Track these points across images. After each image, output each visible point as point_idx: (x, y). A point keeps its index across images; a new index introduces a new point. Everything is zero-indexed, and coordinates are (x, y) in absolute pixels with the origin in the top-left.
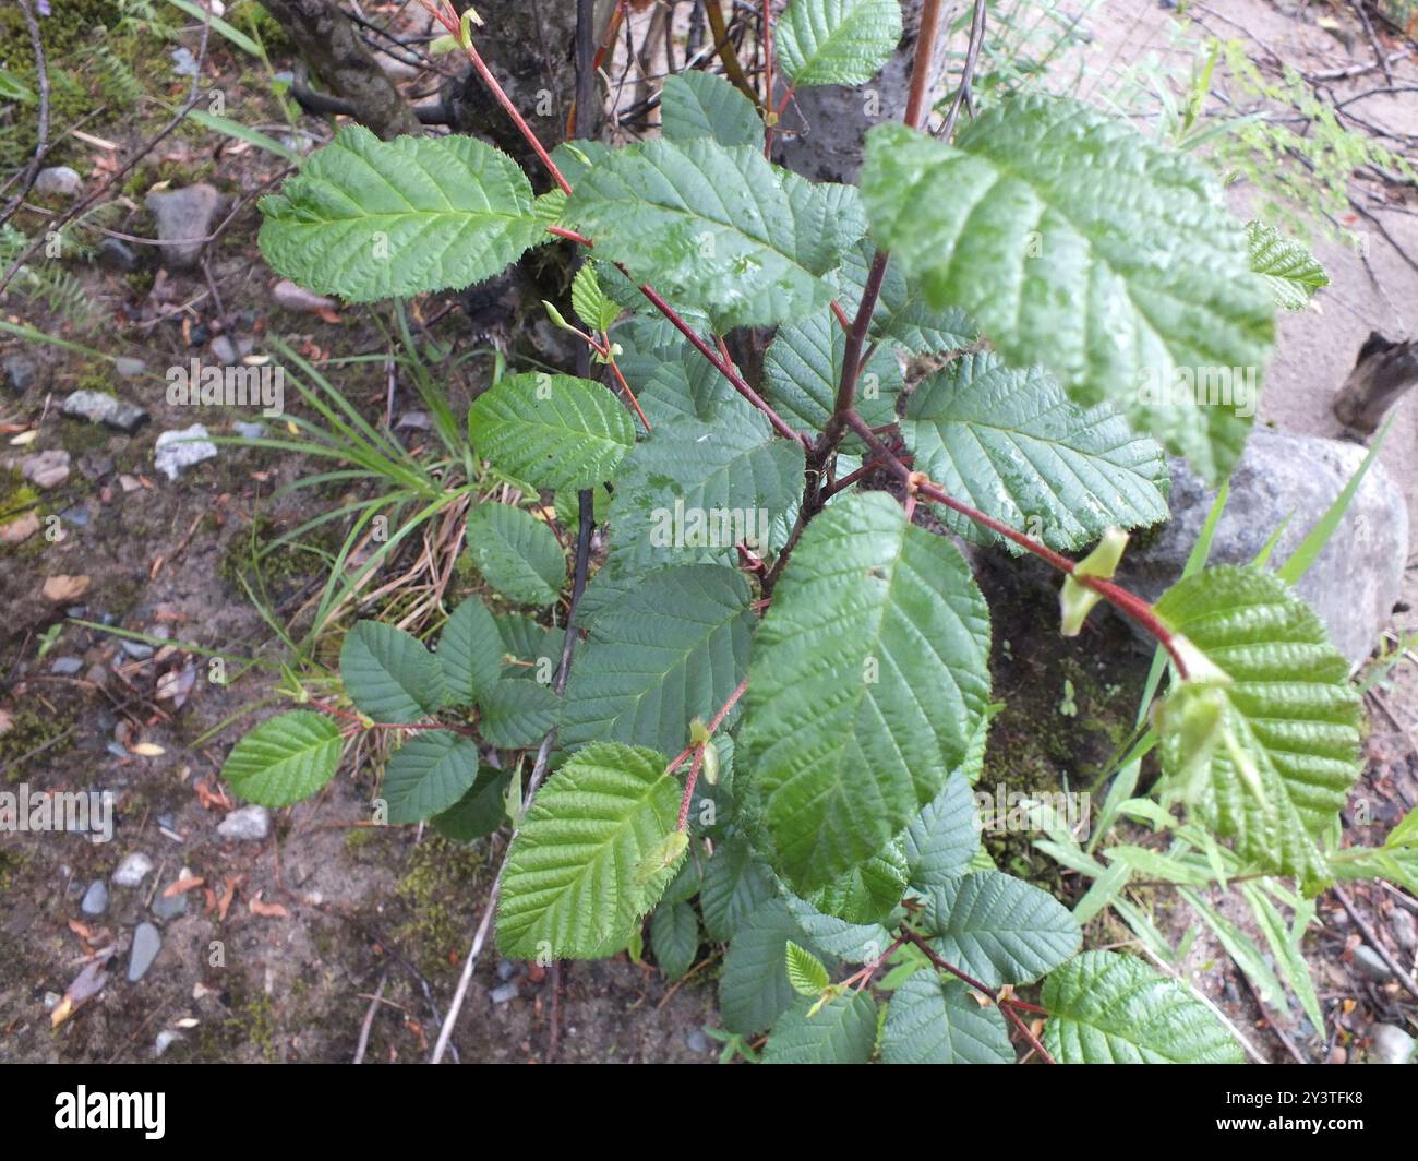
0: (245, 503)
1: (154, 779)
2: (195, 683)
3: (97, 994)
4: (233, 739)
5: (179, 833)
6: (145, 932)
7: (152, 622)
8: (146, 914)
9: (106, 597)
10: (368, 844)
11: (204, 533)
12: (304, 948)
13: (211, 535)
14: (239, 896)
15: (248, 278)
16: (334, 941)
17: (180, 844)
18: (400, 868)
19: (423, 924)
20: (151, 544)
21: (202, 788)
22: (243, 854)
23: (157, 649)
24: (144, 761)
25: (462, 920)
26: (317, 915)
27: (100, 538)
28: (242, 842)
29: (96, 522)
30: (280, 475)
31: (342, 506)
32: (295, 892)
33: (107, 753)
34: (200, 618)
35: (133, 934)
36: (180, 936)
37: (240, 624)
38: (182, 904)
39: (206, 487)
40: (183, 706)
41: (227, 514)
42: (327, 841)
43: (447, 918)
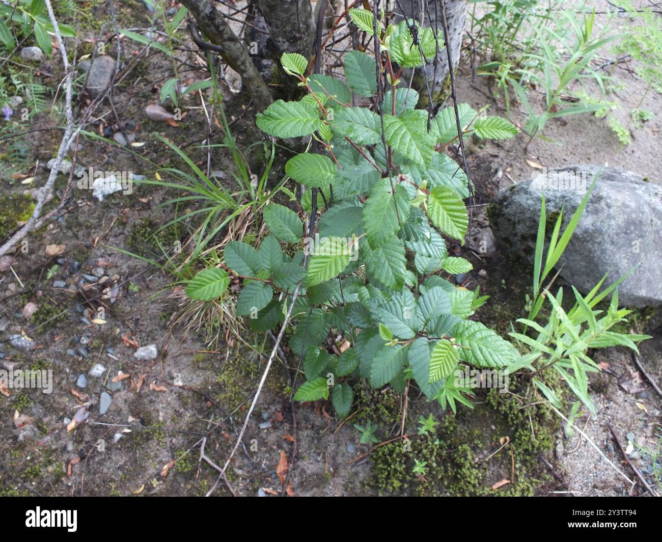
0: (136, 213)
1: (103, 334)
2: (119, 294)
3: (86, 420)
4: (139, 317)
5: (116, 356)
6: (105, 396)
7: (96, 266)
8: (104, 389)
9: (74, 254)
10: (204, 361)
11: (118, 226)
12: (176, 404)
13: (121, 227)
14: (145, 383)
15: (130, 103)
16: (189, 400)
17: (116, 361)
18: (218, 371)
19: (229, 394)
20: (93, 231)
21: (125, 338)
22: (146, 366)
23: (100, 278)
24: (98, 327)
25: (246, 394)
26: (181, 390)
27: (69, 228)
28: (145, 361)
29: (66, 220)
30: (152, 200)
31: (185, 214)
32: (170, 382)
33: (81, 322)
34: (118, 265)
35: (100, 397)
36: (119, 399)
37: (139, 267)
38: (120, 385)
39: (117, 205)
40: (114, 303)
41: (128, 217)
42: (185, 360)
43: (239, 392)
